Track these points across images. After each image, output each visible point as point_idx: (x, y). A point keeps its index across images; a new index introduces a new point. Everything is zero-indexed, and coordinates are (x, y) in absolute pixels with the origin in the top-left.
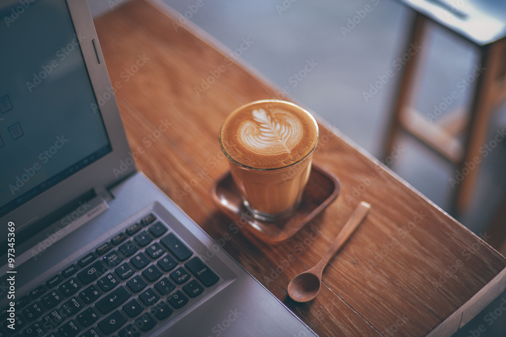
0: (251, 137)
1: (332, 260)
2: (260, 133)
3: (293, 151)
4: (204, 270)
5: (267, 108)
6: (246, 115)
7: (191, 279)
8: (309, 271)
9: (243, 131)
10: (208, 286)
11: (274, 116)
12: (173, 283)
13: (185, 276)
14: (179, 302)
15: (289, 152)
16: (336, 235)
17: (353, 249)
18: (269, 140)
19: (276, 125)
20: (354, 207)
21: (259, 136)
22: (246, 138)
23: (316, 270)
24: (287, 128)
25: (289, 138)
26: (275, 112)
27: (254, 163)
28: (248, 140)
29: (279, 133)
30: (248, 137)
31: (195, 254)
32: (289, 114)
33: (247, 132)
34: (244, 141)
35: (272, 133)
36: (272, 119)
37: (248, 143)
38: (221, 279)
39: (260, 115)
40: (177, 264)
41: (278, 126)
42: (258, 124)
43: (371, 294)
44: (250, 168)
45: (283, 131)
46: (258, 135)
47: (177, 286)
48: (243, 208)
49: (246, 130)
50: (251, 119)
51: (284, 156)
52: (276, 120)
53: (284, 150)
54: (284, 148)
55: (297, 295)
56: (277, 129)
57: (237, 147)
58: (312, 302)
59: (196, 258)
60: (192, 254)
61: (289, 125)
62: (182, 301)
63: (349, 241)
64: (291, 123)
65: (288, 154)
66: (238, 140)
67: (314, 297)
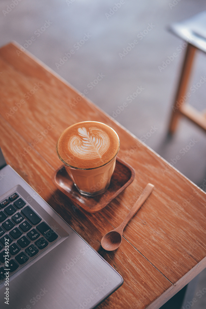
0: (77, 148)
1: (130, 222)
2: (82, 144)
3: (103, 156)
4: (48, 231)
5: (87, 127)
6: (74, 132)
7: (40, 237)
8: (115, 230)
9: (72, 142)
10: (51, 241)
11: (92, 132)
12: (29, 239)
13: (37, 235)
14: (33, 253)
15: (101, 157)
16: (132, 205)
17: (142, 214)
18: (88, 149)
19: (92, 138)
20: (144, 186)
21: (82, 146)
22: (73, 148)
23: (119, 229)
24: (100, 140)
25: (101, 147)
26: (92, 129)
27: (78, 165)
28: (75, 149)
29: (95, 144)
30: (75, 147)
31: (43, 220)
32: (101, 130)
33: (74, 143)
34: (72, 150)
35: (90, 144)
36: (90, 134)
37: (75, 151)
38: (59, 236)
39: (82, 132)
40: (31, 227)
41: (94, 139)
42: (81, 138)
43: (153, 245)
44: (75, 168)
45: (97, 142)
46: (81, 145)
47: (31, 241)
49: (73, 142)
50: (77, 134)
51: (98, 160)
52: (93, 135)
53: (97, 156)
54: (97, 154)
55: (107, 246)
56: (93, 142)
57: (68, 154)
58: (116, 250)
59: (43, 223)
60: (41, 220)
61: (101, 138)
62: (34, 251)
63: (140, 209)
64: (102, 137)
65: (100, 158)
66: (69, 149)
67: (117, 248)
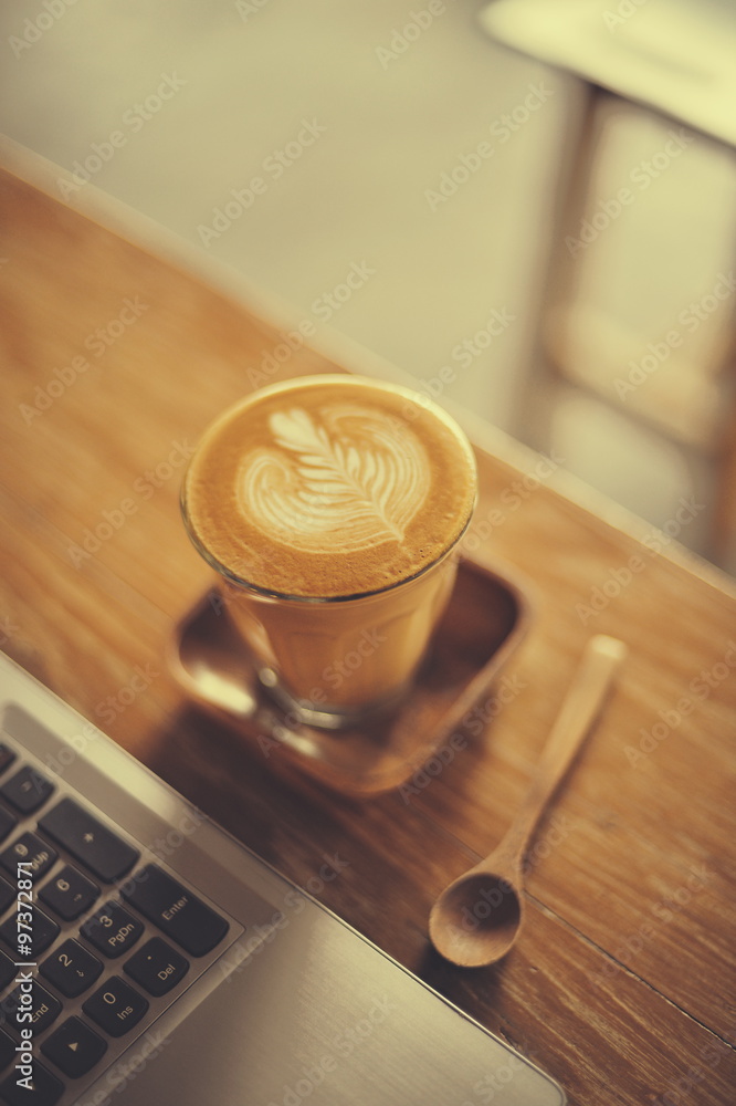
0: (279, 500)
1: (542, 824)
2: (302, 485)
3: (412, 530)
4: (181, 904)
5: (312, 405)
6: (253, 432)
7: (146, 937)
8: (484, 867)
9: (252, 481)
10: (199, 954)
11: (335, 429)
12: (95, 954)
13: (128, 929)
14: (121, 1016)
15: (400, 537)
16: (539, 746)
17: (592, 783)
18: (333, 506)
19: (346, 455)
20: (577, 657)
21: (303, 495)
22: (262, 506)
23: (502, 862)
24: (380, 460)
25: (392, 493)
26: (335, 414)
27: (301, 581)
28: (271, 511)
29: (360, 479)
30: (269, 501)
31: (148, 856)
32: (376, 415)
33: (264, 485)
34: (257, 515)
35: (339, 480)
36: (333, 438)
37: (272, 518)
38: (234, 925)
39: (292, 428)
40: (98, 894)
41: (354, 458)
42: (293, 456)
44: (281, 596)
45: (370, 471)
46: (296, 491)
47: (107, 963)
48: (262, 694)
49: (258, 480)
50: (269, 441)
51: (388, 549)
52: (345, 440)
53: (382, 533)
54: (382, 526)
55: (463, 950)
56: (350, 469)
57: (242, 536)
58: (503, 963)
59: (151, 869)
60: (135, 856)
61: (385, 452)
62: (129, 1010)
63: (578, 761)
64: (389, 446)
65: (397, 542)
66: (242, 512)
67: (509, 947)
